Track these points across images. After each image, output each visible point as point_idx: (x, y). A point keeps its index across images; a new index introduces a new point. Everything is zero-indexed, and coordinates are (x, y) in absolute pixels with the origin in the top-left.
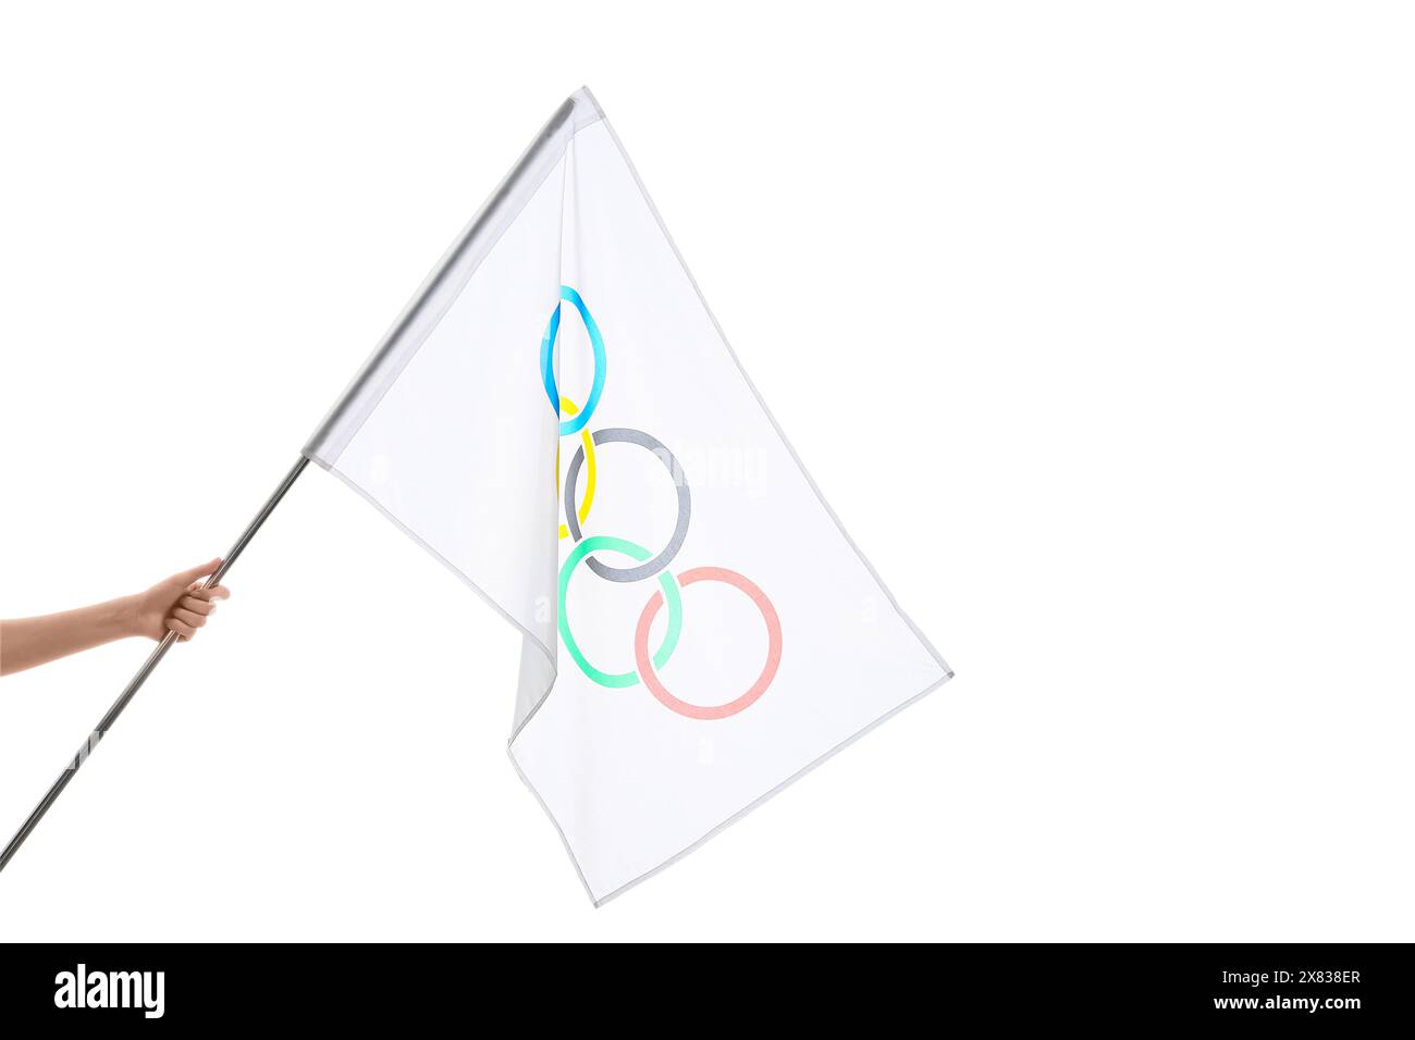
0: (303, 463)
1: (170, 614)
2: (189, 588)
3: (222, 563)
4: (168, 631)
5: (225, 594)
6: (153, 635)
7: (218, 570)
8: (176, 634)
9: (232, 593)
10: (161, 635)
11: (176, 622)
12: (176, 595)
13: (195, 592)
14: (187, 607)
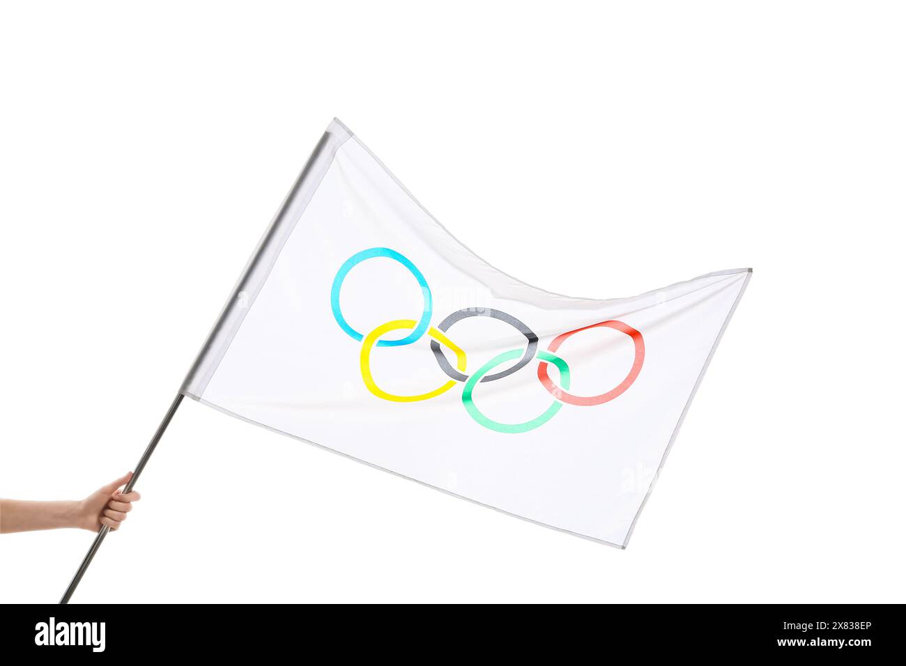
0: (179, 400)
2: (113, 495)
4: (102, 525)
7: (131, 479)
8: (108, 527)
10: (98, 528)
11: (107, 519)
12: (105, 500)
13: (117, 497)
14: (112, 507)
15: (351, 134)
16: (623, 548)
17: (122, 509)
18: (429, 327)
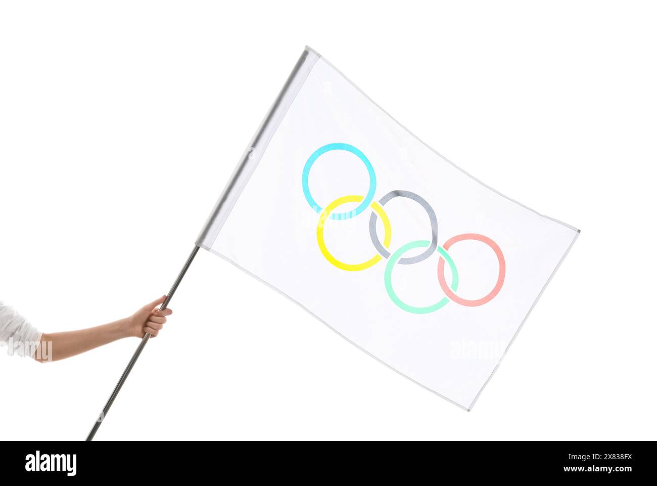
0: (197, 249)
1: (145, 325)
2: (153, 311)
3: (167, 297)
4: (145, 333)
5: (170, 312)
6: (139, 336)
7: (166, 300)
8: (149, 334)
9: (173, 311)
10: (142, 335)
11: (149, 329)
12: (147, 316)
13: (156, 313)
14: (152, 320)
15: (319, 56)
16: (469, 410)
17: (160, 322)
18: (373, 201)
